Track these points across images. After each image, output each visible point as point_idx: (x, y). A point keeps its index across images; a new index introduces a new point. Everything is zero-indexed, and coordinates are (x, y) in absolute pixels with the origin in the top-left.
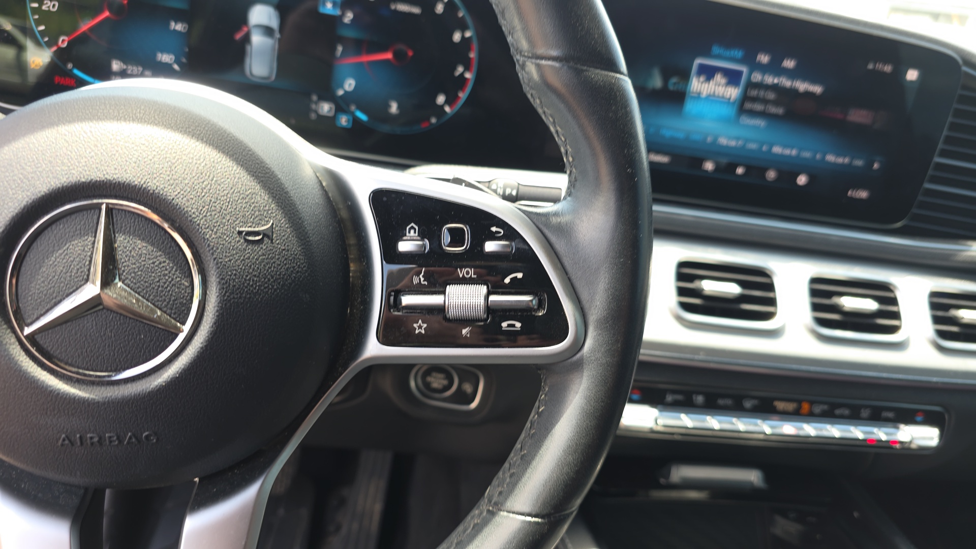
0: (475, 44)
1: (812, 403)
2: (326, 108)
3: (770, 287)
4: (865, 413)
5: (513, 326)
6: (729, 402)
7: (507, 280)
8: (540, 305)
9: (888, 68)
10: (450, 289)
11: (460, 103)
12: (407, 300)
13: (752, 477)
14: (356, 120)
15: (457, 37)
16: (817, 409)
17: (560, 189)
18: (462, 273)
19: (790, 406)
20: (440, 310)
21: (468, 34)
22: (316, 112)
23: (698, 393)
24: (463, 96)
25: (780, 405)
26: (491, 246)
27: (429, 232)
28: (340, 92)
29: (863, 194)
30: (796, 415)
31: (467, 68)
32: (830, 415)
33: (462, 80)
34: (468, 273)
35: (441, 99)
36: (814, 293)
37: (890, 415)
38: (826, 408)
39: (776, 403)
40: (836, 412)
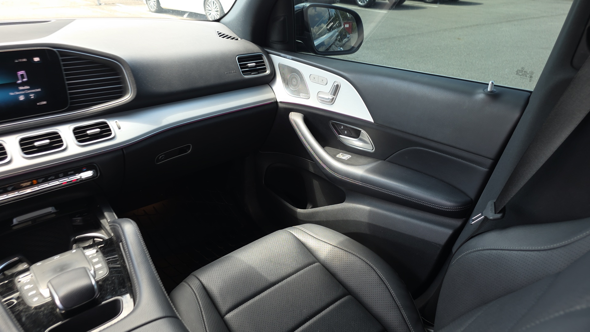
1: (37, 180)
3: (3, 148)
4: (61, 175)
6: (1, 191)
9: (25, 60)
16: (40, 181)
19: (29, 183)
25: (24, 185)
29: (45, 103)
30: (32, 185)
36: (22, 145)
37: (72, 172)
38: (44, 179)
39: (22, 185)
40: (49, 179)
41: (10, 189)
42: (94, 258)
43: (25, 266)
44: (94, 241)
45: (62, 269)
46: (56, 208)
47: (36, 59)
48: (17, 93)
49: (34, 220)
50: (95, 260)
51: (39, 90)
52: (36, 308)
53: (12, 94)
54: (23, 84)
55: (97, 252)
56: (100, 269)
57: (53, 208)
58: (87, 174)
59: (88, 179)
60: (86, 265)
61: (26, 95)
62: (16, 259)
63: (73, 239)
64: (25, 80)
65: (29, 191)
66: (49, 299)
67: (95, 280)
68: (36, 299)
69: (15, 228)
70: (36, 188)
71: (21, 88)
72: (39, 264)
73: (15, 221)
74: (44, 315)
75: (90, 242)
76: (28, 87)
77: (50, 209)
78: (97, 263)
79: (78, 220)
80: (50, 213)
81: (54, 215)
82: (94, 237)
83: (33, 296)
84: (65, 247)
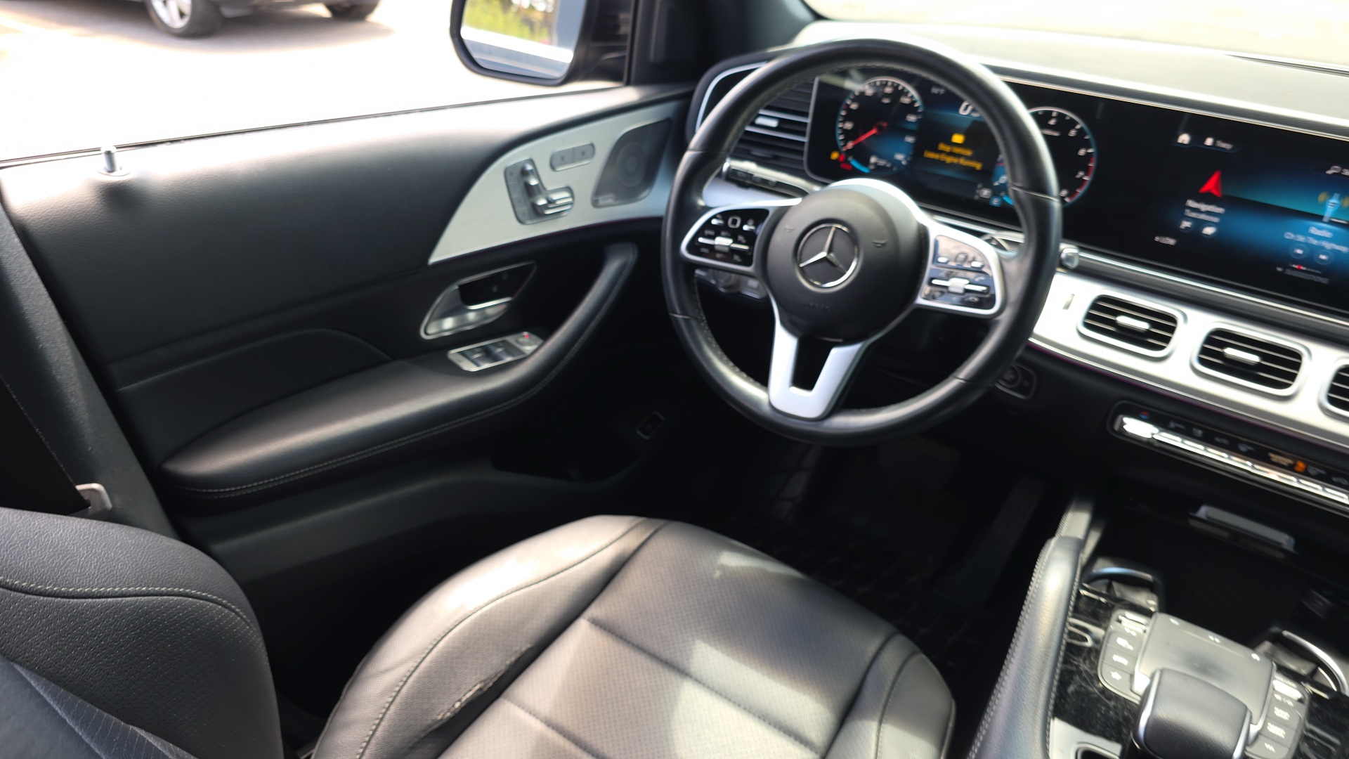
0: (1094, 159)
1: (1307, 464)
2: (986, 193)
6: (1225, 442)
11: (1077, 197)
14: (1004, 202)
15: (1082, 152)
16: (1312, 471)
19: (1286, 461)
21: (1090, 151)
22: (978, 194)
23: (1199, 428)
24: (1080, 192)
25: (1275, 458)
28: (996, 184)
30: (1290, 469)
31: (1086, 174)
32: (1326, 479)
33: (1082, 181)
38: (1323, 472)
39: (1271, 455)
40: (1335, 479)
41: (1243, 448)
42: (1283, 706)
43: (1151, 602)
44: (1314, 672)
45: (1204, 667)
46: (1296, 546)
49: (1237, 534)
50: (1281, 713)
52: (1104, 691)
55: (1300, 701)
56: (1274, 739)
57: (1292, 540)
60: (1254, 708)
62: (1148, 577)
63: (1275, 630)
65: (1274, 475)
66: (1136, 700)
67: (1244, 750)
68: (1116, 676)
69: (1193, 523)
70: (1292, 481)
72: (1174, 621)
73: (1204, 511)
74: (1104, 715)
75: (1303, 668)
77: (1284, 540)
78: (1279, 722)
79: (1320, 603)
80: (1277, 546)
81: (1281, 555)
82: (1320, 663)
83: (1118, 668)
84: (1245, 635)
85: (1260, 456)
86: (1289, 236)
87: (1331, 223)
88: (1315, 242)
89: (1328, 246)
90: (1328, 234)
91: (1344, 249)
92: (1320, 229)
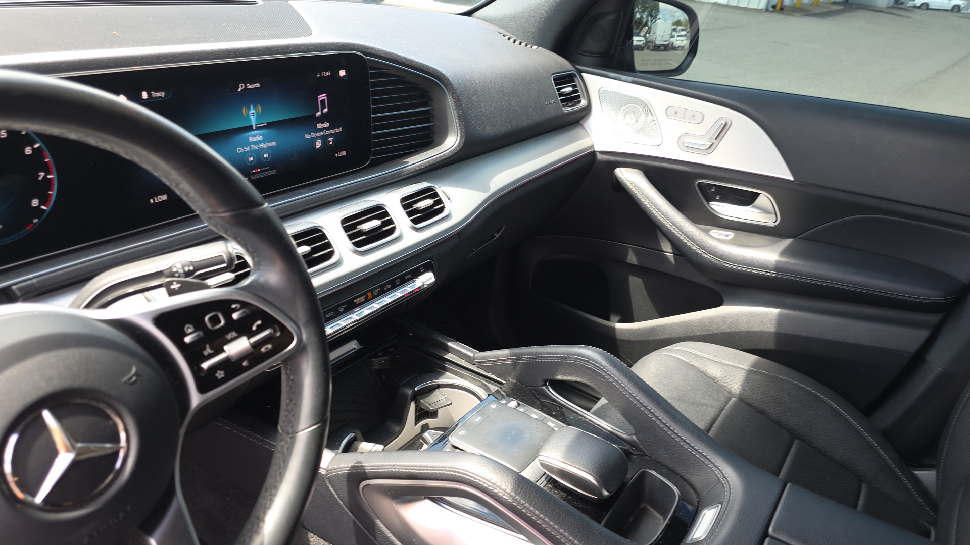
0: (47, 152)
1: (371, 291)
3: (324, 237)
4: (397, 282)
5: (267, 348)
6: (332, 314)
7: (254, 328)
8: (275, 331)
9: (328, 73)
10: (226, 348)
11: (53, 199)
12: (205, 365)
13: (353, 345)
15: (28, 151)
16: (375, 293)
17: (221, 255)
18: (229, 336)
19: (362, 299)
20: (227, 360)
21: (36, 146)
24: (53, 193)
25: (357, 301)
26: (235, 316)
27: (199, 326)
29: (344, 153)
30: (367, 301)
31: (48, 173)
32: (383, 292)
34: (232, 335)
35: (35, 203)
36: (346, 229)
37: (409, 276)
38: (378, 289)
39: (355, 301)
40: (385, 289)
41: (341, 310)
47: (342, 73)
48: (315, 135)
51: (340, 130)
53: (307, 136)
54: (322, 119)
57: (356, 342)
58: (427, 279)
59: (431, 287)
61: (324, 139)
64: (325, 110)
65: (365, 312)
70: (375, 306)
71: (319, 126)
76: (327, 125)
79: (384, 362)
85: (351, 307)
86: (240, 150)
87: (258, 128)
88: (256, 147)
89: (264, 146)
90: (260, 138)
91: (274, 144)
92: (254, 136)
